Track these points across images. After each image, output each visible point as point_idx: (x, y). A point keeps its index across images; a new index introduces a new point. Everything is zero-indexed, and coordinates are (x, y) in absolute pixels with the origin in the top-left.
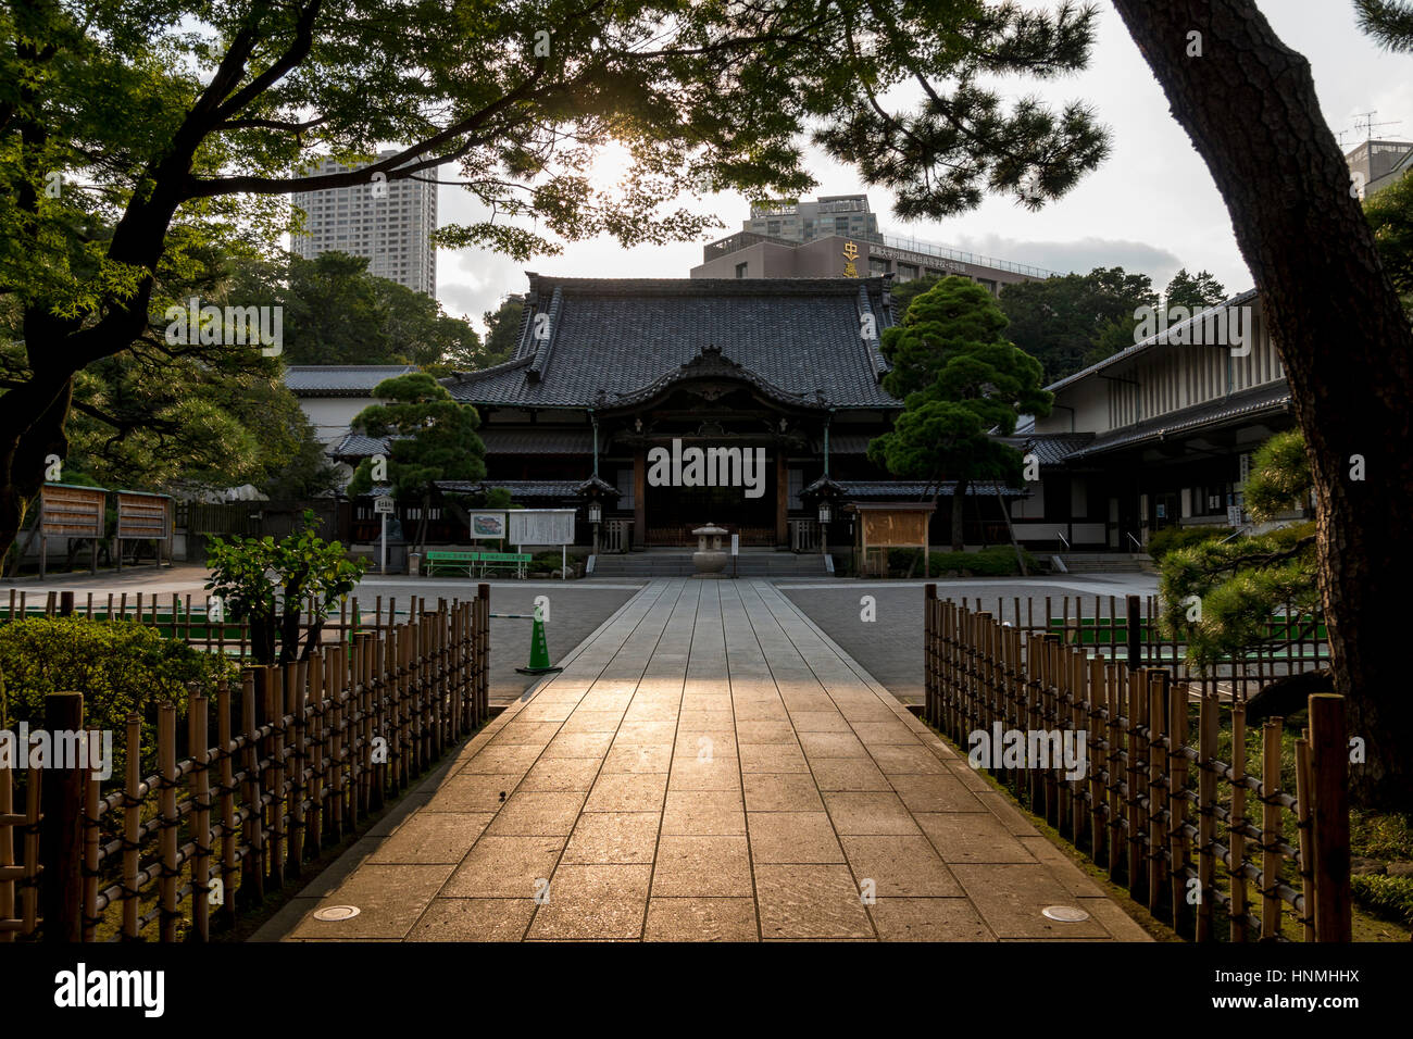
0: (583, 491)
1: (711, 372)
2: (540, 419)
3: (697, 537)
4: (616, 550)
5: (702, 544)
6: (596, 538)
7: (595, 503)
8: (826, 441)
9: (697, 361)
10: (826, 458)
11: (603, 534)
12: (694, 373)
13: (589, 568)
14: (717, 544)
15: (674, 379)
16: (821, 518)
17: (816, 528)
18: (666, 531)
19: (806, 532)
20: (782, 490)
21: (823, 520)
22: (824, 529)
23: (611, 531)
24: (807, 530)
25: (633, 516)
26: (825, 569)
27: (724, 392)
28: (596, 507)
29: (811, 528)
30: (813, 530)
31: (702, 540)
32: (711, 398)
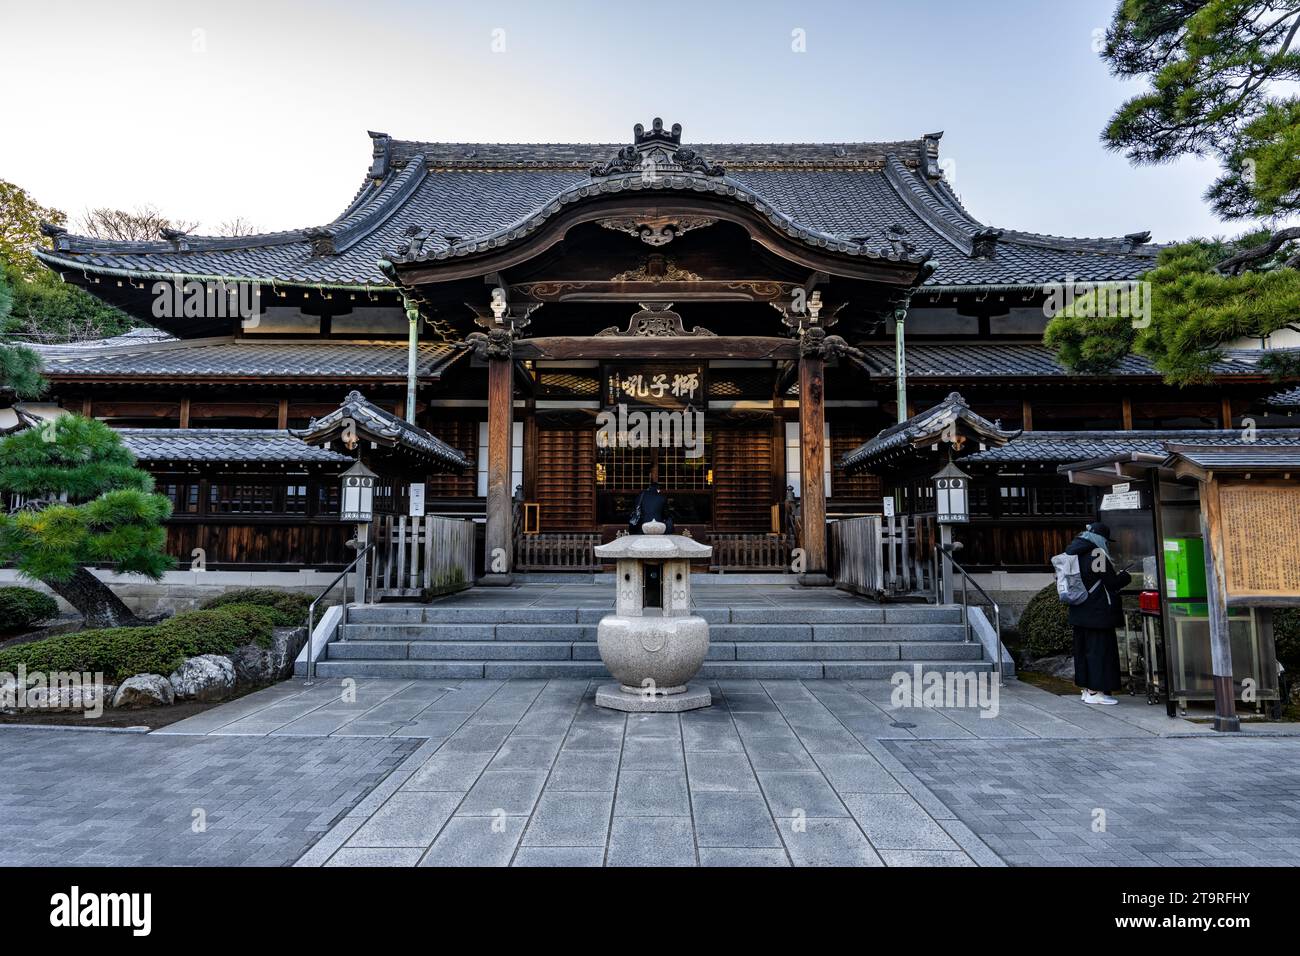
0: (320, 436)
1: (656, 180)
5: (628, 593)
7: (355, 469)
8: (900, 348)
10: (901, 385)
12: (617, 184)
14: (676, 591)
15: (576, 198)
16: (942, 508)
17: (925, 532)
18: (547, 538)
19: (899, 547)
20: (813, 451)
21: (950, 514)
22: (946, 538)
23: (402, 540)
24: (904, 540)
25: (483, 509)
26: (982, 654)
27: (686, 227)
28: (358, 480)
29: (910, 534)
30: (918, 538)
31: (627, 578)
32: (657, 241)
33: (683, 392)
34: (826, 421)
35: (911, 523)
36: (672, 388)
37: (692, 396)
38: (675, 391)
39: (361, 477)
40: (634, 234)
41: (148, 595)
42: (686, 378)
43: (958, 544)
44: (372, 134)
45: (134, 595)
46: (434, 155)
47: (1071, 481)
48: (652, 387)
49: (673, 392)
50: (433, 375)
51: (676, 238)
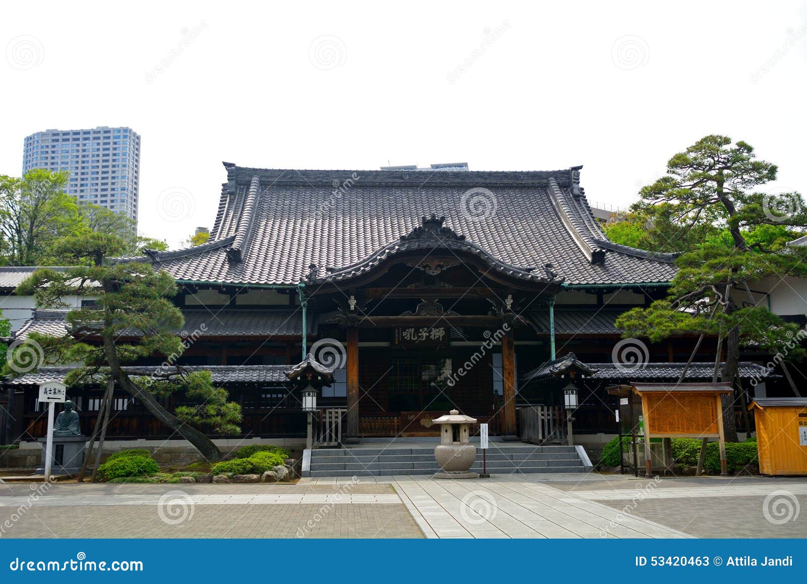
0: (297, 374)
1: (433, 244)
2: (241, 300)
3: (438, 427)
4: (333, 443)
5: (447, 436)
6: (310, 429)
7: (310, 388)
8: (552, 320)
9: (417, 233)
10: (553, 339)
11: (319, 427)
12: (415, 245)
13: (306, 465)
14: (464, 435)
15: (394, 252)
16: (567, 403)
17: (560, 414)
18: (381, 419)
19: (549, 420)
20: (509, 373)
21: (570, 406)
22: (569, 416)
23: (328, 420)
24: (550, 417)
25: (346, 404)
26: (581, 463)
27: (447, 266)
28: (311, 393)
29: (554, 415)
30: (557, 417)
31: (446, 431)
32: (433, 273)
33: (436, 337)
34: (515, 352)
35: (554, 410)
36: (430, 335)
37: (441, 339)
38: (432, 337)
39: (312, 392)
40: (422, 269)
41: (175, 453)
42: (438, 330)
43: (574, 419)
44: (225, 164)
45: (168, 453)
46: (264, 176)
47: (608, 393)
48: (420, 334)
49: (431, 337)
50: (313, 335)
51: (442, 271)
